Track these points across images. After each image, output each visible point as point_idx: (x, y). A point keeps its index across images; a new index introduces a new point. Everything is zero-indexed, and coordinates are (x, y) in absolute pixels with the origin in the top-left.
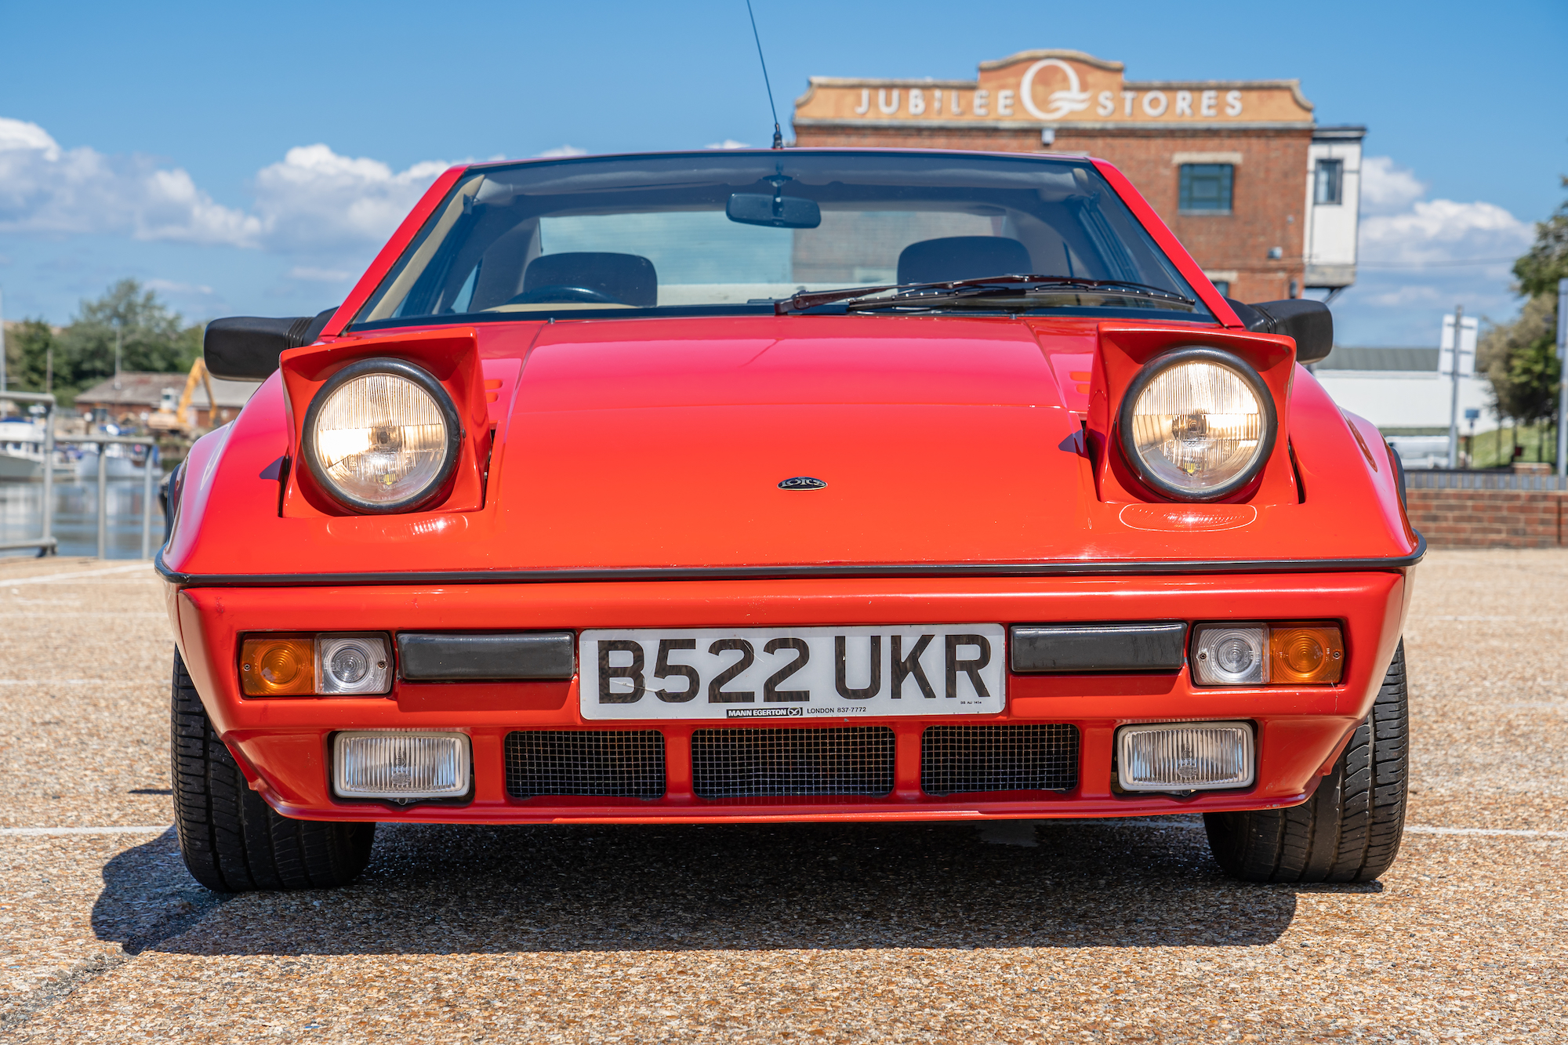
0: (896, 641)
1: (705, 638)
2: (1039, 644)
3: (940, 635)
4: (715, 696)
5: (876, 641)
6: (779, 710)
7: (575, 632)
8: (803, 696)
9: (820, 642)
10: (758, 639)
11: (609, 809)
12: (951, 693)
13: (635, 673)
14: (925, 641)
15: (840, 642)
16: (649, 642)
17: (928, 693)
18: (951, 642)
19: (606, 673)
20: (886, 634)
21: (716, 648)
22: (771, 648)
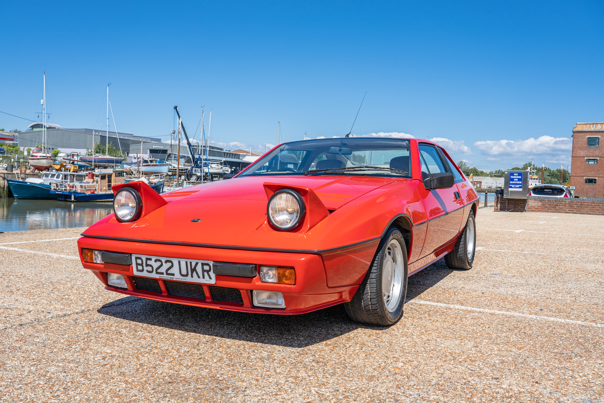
0: (191, 263)
1: (154, 258)
2: (218, 267)
3: (200, 262)
4: (157, 273)
5: (186, 262)
6: (168, 277)
7: (131, 254)
8: (173, 275)
9: (175, 261)
10: (163, 260)
11: (149, 296)
12: (204, 278)
13: (142, 265)
14: (197, 264)
15: (179, 262)
16: (144, 258)
17: (199, 277)
18: (203, 264)
19: (137, 264)
20: (189, 261)
21: (156, 261)
22: (166, 262)
